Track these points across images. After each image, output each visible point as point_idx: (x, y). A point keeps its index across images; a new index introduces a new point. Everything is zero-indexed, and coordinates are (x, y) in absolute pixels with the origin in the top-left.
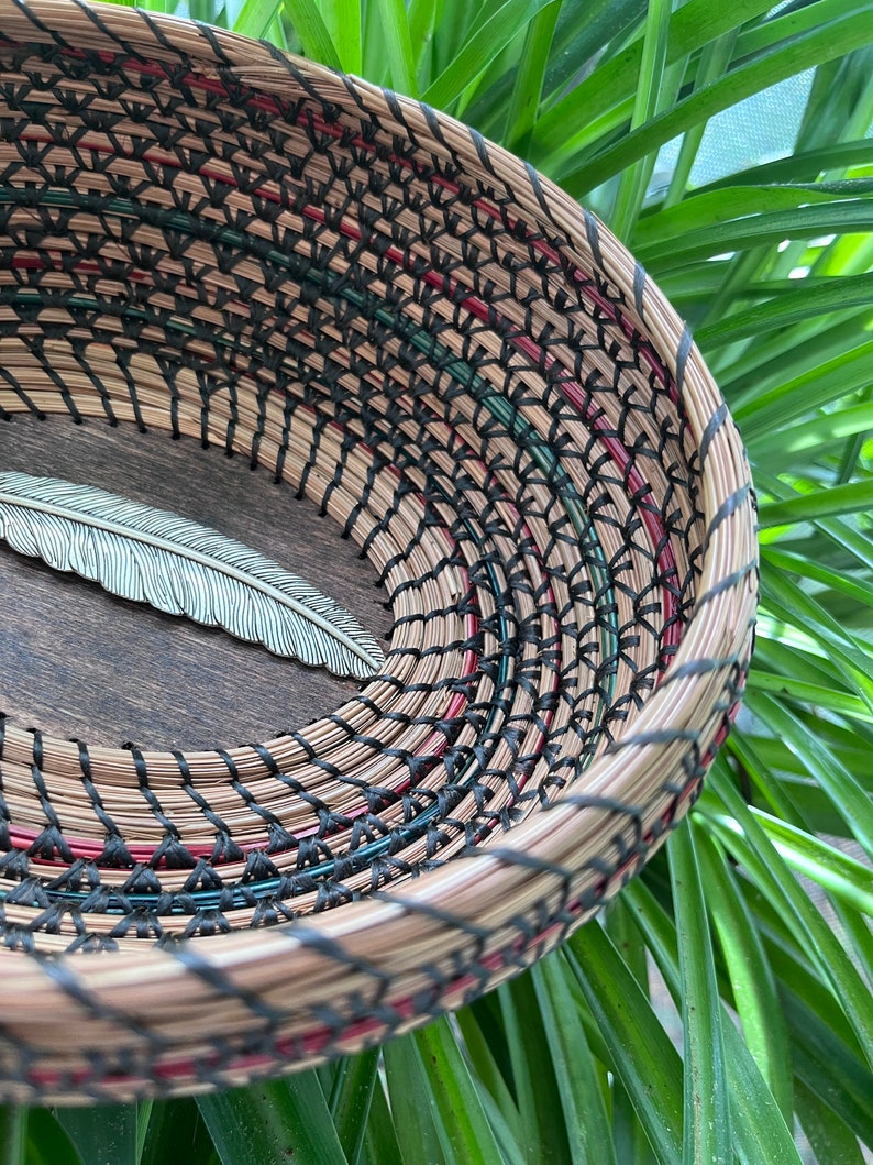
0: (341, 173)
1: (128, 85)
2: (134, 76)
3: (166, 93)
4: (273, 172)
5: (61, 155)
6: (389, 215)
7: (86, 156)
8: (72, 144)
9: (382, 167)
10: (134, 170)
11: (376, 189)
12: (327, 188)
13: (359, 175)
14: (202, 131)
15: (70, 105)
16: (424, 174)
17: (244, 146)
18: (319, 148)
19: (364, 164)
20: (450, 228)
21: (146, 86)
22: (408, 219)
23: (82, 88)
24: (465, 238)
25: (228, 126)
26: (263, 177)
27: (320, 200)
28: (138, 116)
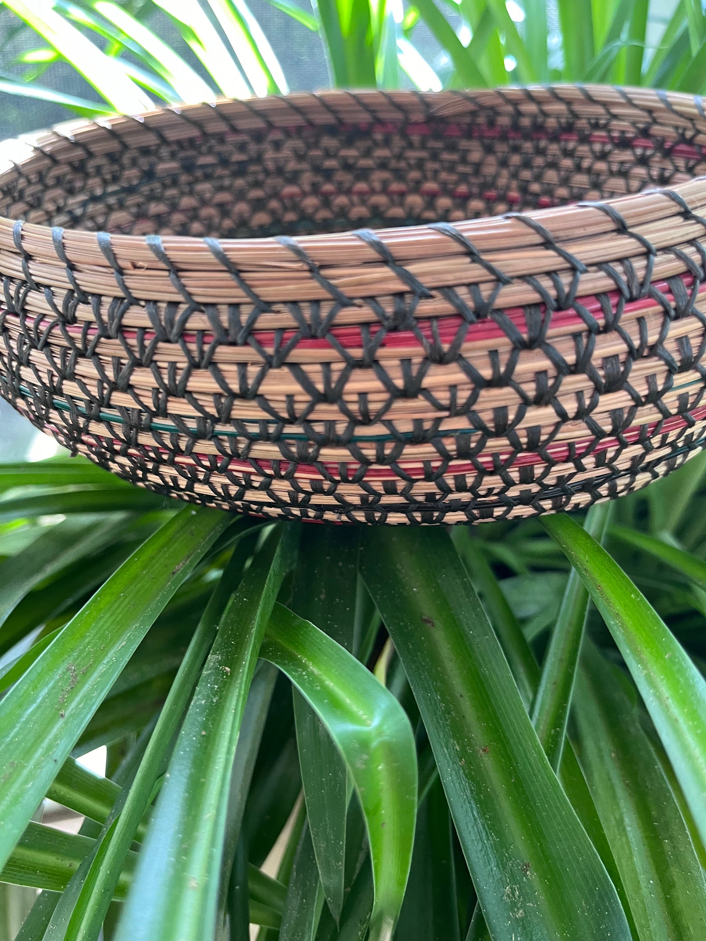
0: (504, 163)
1: (376, 144)
2: (379, 137)
3: (398, 142)
4: (464, 178)
5: (342, 200)
6: (538, 178)
7: (355, 199)
8: (348, 192)
9: (528, 146)
10: (381, 200)
11: (527, 164)
12: (497, 176)
13: (516, 159)
14: (420, 165)
15: (347, 167)
16: (555, 138)
17: (444, 169)
18: (489, 150)
19: (516, 149)
20: (578, 169)
21: (387, 143)
22: (551, 176)
23: (351, 153)
24: (589, 171)
25: (435, 156)
26: (457, 183)
27: (492, 185)
28: (383, 165)
